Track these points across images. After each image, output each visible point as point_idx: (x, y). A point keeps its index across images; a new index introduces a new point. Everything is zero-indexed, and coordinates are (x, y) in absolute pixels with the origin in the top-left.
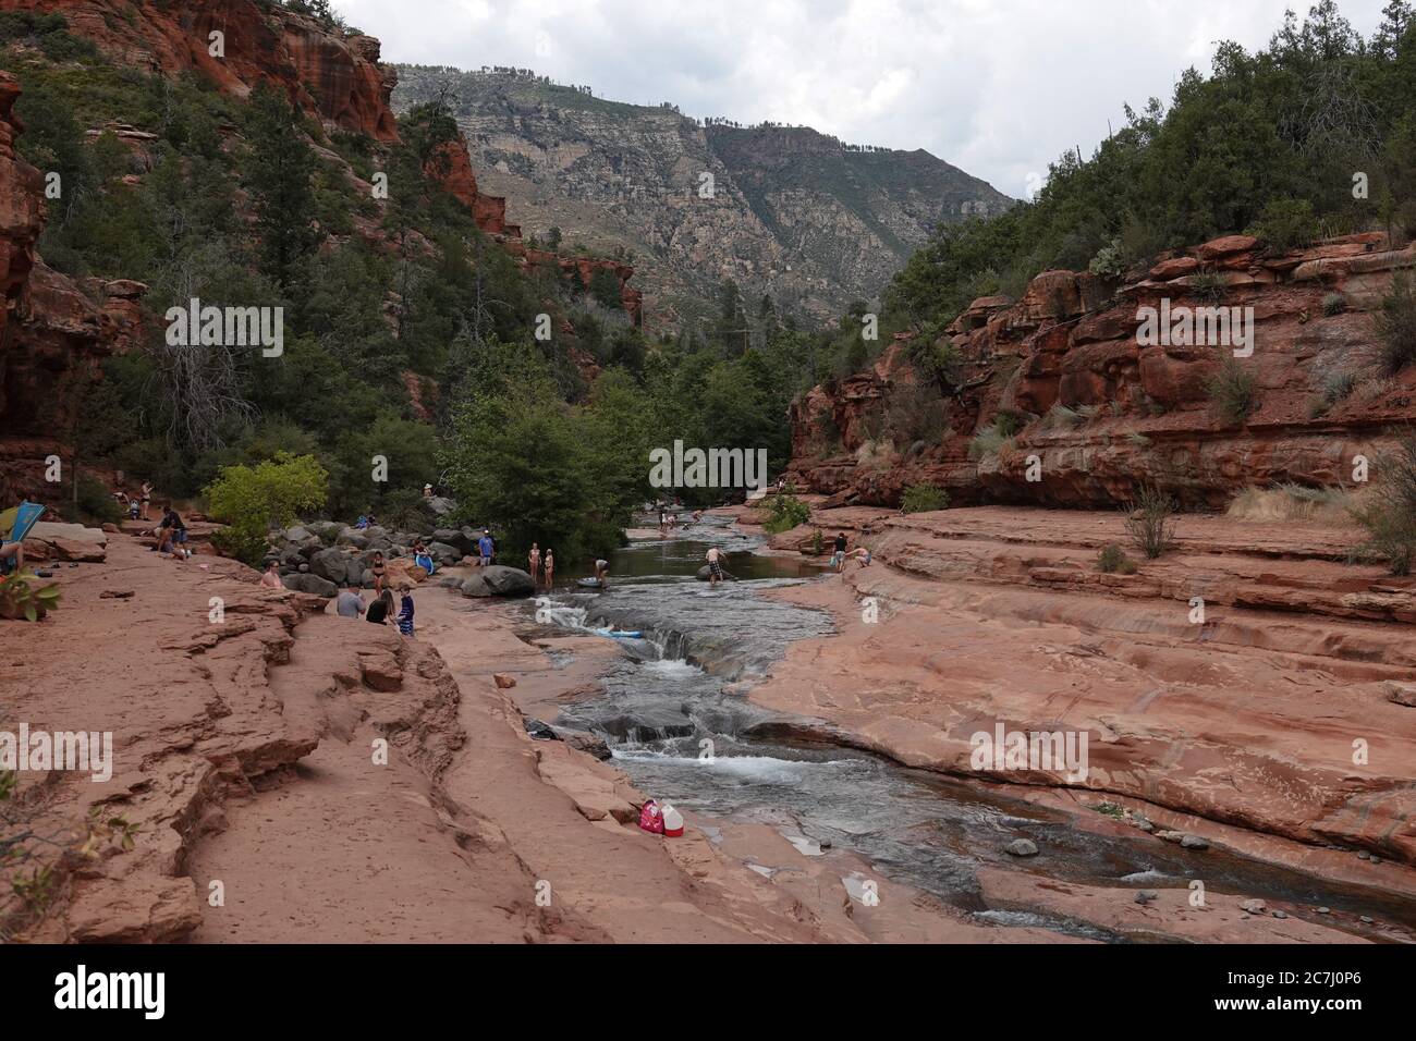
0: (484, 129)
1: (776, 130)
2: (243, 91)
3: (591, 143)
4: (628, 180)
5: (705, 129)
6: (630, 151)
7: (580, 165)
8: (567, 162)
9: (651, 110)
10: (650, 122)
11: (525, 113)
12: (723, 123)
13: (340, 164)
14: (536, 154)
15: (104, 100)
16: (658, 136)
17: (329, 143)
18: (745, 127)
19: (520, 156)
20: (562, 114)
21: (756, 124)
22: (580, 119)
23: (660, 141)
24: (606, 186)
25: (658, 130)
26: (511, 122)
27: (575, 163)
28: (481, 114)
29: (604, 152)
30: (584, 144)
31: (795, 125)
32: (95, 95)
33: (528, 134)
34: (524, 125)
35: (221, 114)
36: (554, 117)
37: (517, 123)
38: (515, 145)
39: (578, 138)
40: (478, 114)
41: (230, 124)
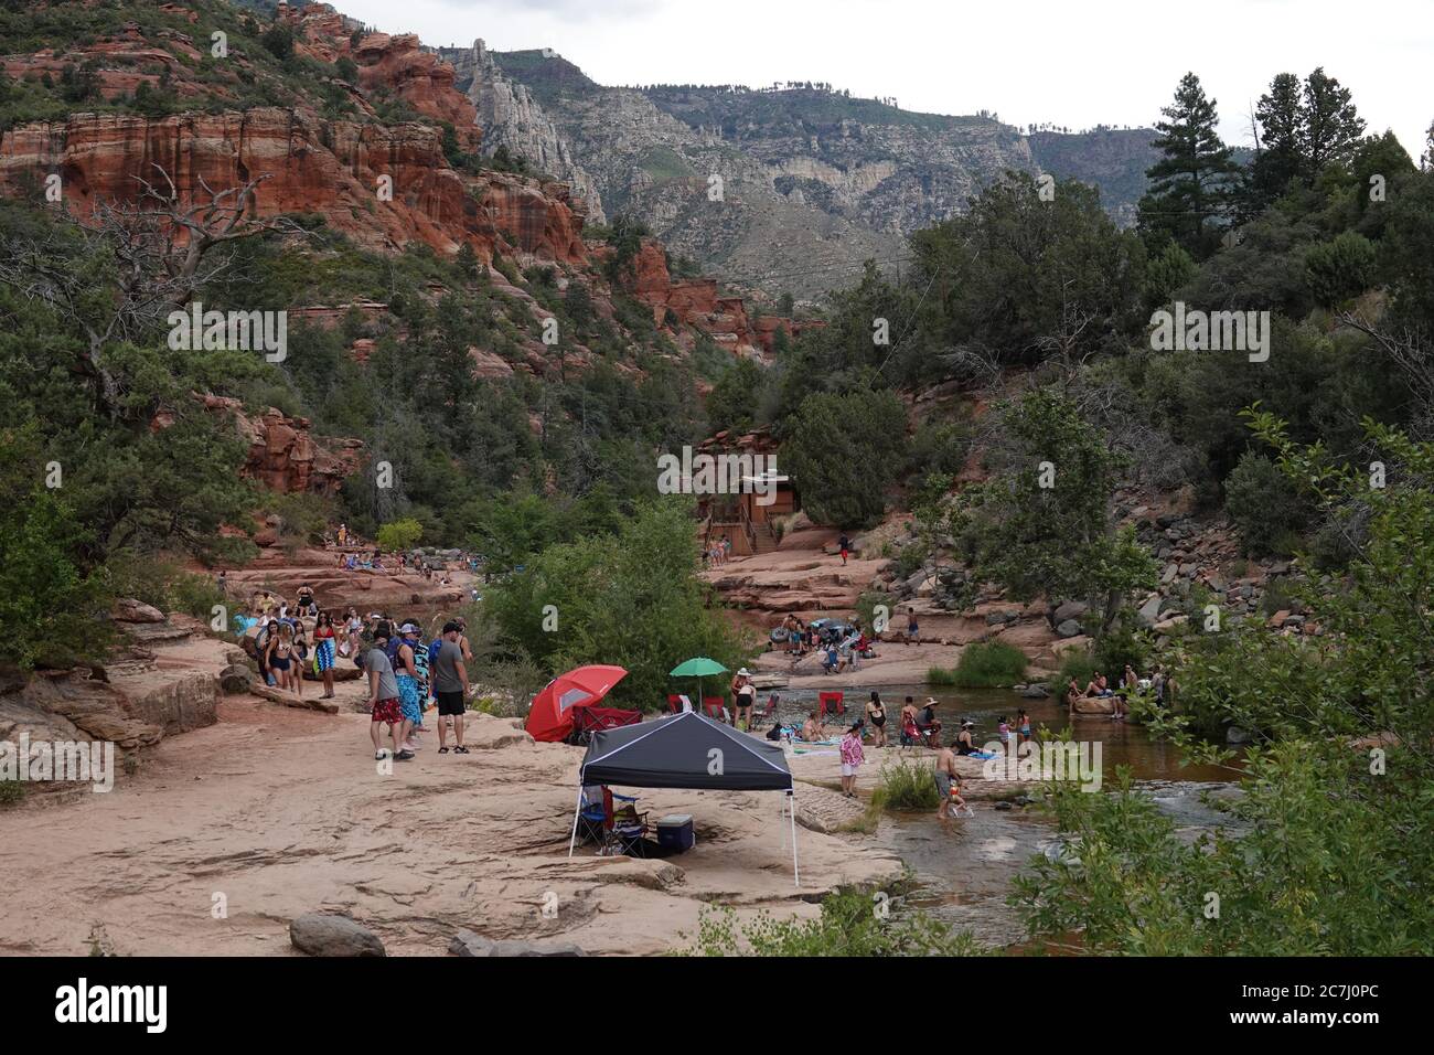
0: (778, 153)
1: (1110, 134)
2: (454, 248)
3: (897, 161)
4: (941, 201)
5: (1029, 138)
6: (940, 168)
7: (885, 187)
8: (872, 184)
9: (966, 120)
10: (964, 133)
11: (822, 132)
12: (1050, 129)
13: (527, 300)
14: (835, 178)
15: (351, 281)
16: (974, 149)
17: (521, 279)
18: (1076, 132)
19: (816, 181)
20: (864, 131)
21: (1088, 128)
22: (884, 136)
23: (977, 155)
24: (915, 209)
25: (973, 142)
26: (809, 143)
27: (880, 185)
28: (773, 136)
29: (911, 170)
30: (888, 162)
31: (1134, 127)
32: (345, 277)
33: (826, 157)
34: (824, 147)
35: (434, 276)
36: (855, 134)
37: (815, 143)
38: (812, 169)
39: (882, 156)
40: (770, 137)
41: (440, 284)
